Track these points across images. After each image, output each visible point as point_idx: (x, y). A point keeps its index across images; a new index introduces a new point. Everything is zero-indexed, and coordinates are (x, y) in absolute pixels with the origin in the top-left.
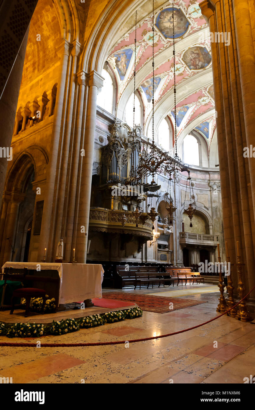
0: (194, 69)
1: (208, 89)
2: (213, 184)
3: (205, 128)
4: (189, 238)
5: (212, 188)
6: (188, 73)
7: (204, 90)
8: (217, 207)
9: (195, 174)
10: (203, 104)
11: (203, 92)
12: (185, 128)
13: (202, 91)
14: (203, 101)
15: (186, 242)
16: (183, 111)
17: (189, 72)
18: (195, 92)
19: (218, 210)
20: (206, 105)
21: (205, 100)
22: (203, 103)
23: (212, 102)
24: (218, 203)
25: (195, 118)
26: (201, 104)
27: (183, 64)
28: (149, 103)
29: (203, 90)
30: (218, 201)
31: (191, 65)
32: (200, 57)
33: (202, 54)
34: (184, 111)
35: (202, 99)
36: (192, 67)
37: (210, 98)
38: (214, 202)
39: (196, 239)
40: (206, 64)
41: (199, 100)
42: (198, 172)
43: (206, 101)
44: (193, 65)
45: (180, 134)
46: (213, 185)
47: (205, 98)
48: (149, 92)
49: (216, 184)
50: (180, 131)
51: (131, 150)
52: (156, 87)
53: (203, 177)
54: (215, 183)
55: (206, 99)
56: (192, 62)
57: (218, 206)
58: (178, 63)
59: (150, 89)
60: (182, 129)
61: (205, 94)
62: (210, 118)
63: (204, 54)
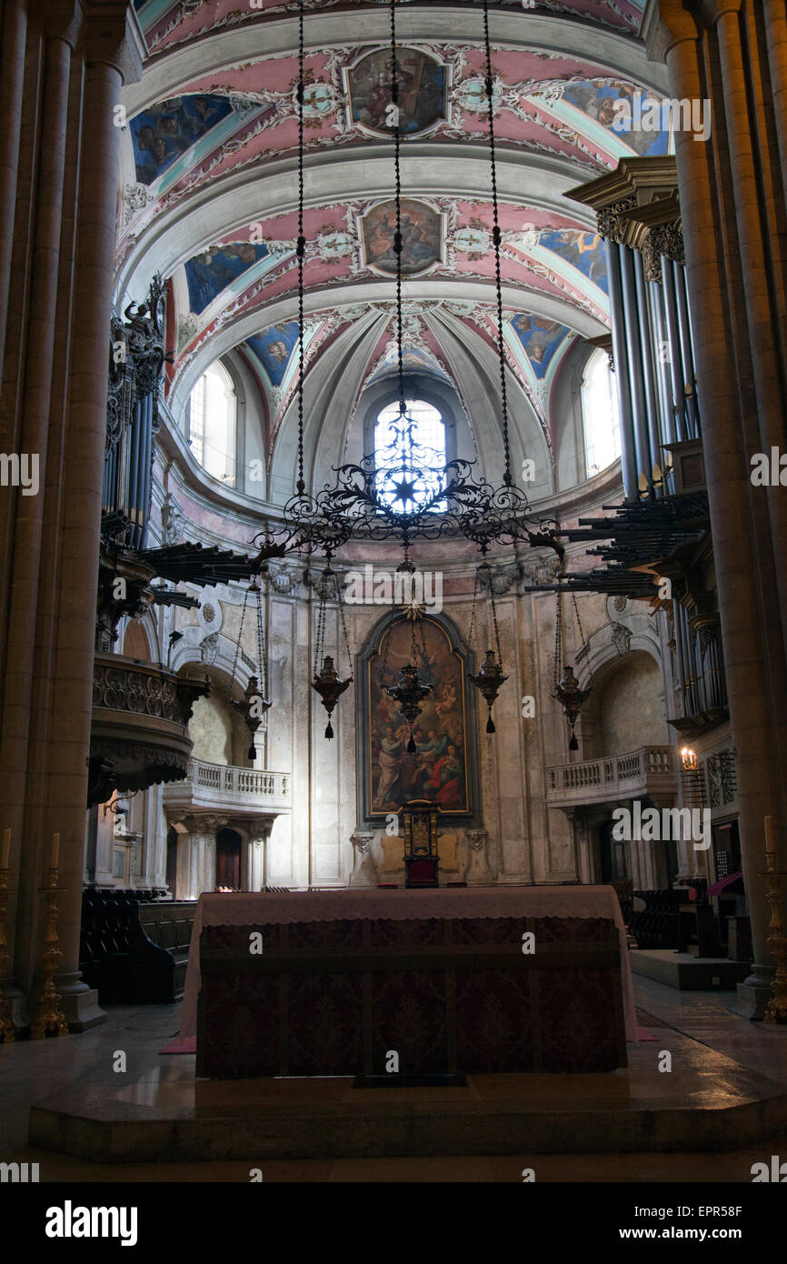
0: (366, 124)
1: (367, 211)
2: (278, 568)
3: (276, 344)
4: (200, 782)
5: (273, 584)
6: (339, 128)
7: (355, 209)
8: (284, 663)
9: (220, 520)
10: (323, 258)
11: (348, 216)
12: (226, 326)
13: (346, 209)
14: (332, 245)
15: (192, 797)
16: (234, 257)
17: (348, 126)
18: (321, 205)
19: (287, 672)
20: (330, 261)
21: (340, 244)
22: (328, 253)
23: (355, 259)
24: (289, 647)
25: (272, 299)
26: (318, 254)
27: (341, 90)
28: (141, 186)
29: (351, 209)
30: (289, 640)
31: (365, 106)
32: (409, 92)
33: (422, 86)
34: (241, 259)
35: (329, 239)
36: (364, 113)
37: (357, 243)
38: (278, 640)
39: (218, 786)
40: (414, 124)
41: (320, 237)
42: (232, 516)
43: (339, 248)
44: (371, 110)
45: (200, 343)
46: (279, 573)
47: (341, 238)
48: (156, 140)
49: (289, 570)
50: (204, 333)
51: (135, 388)
52: (196, 132)
53: (246, 536)
54: (285, 566)
55: (343, 241)
56: (375, 96)
57: (290, 660)
58: (326, 79)
59: (165, 127)
60: (211, 327)
61: (350, 225)
62: (318, 313)
63: (428, 89)
